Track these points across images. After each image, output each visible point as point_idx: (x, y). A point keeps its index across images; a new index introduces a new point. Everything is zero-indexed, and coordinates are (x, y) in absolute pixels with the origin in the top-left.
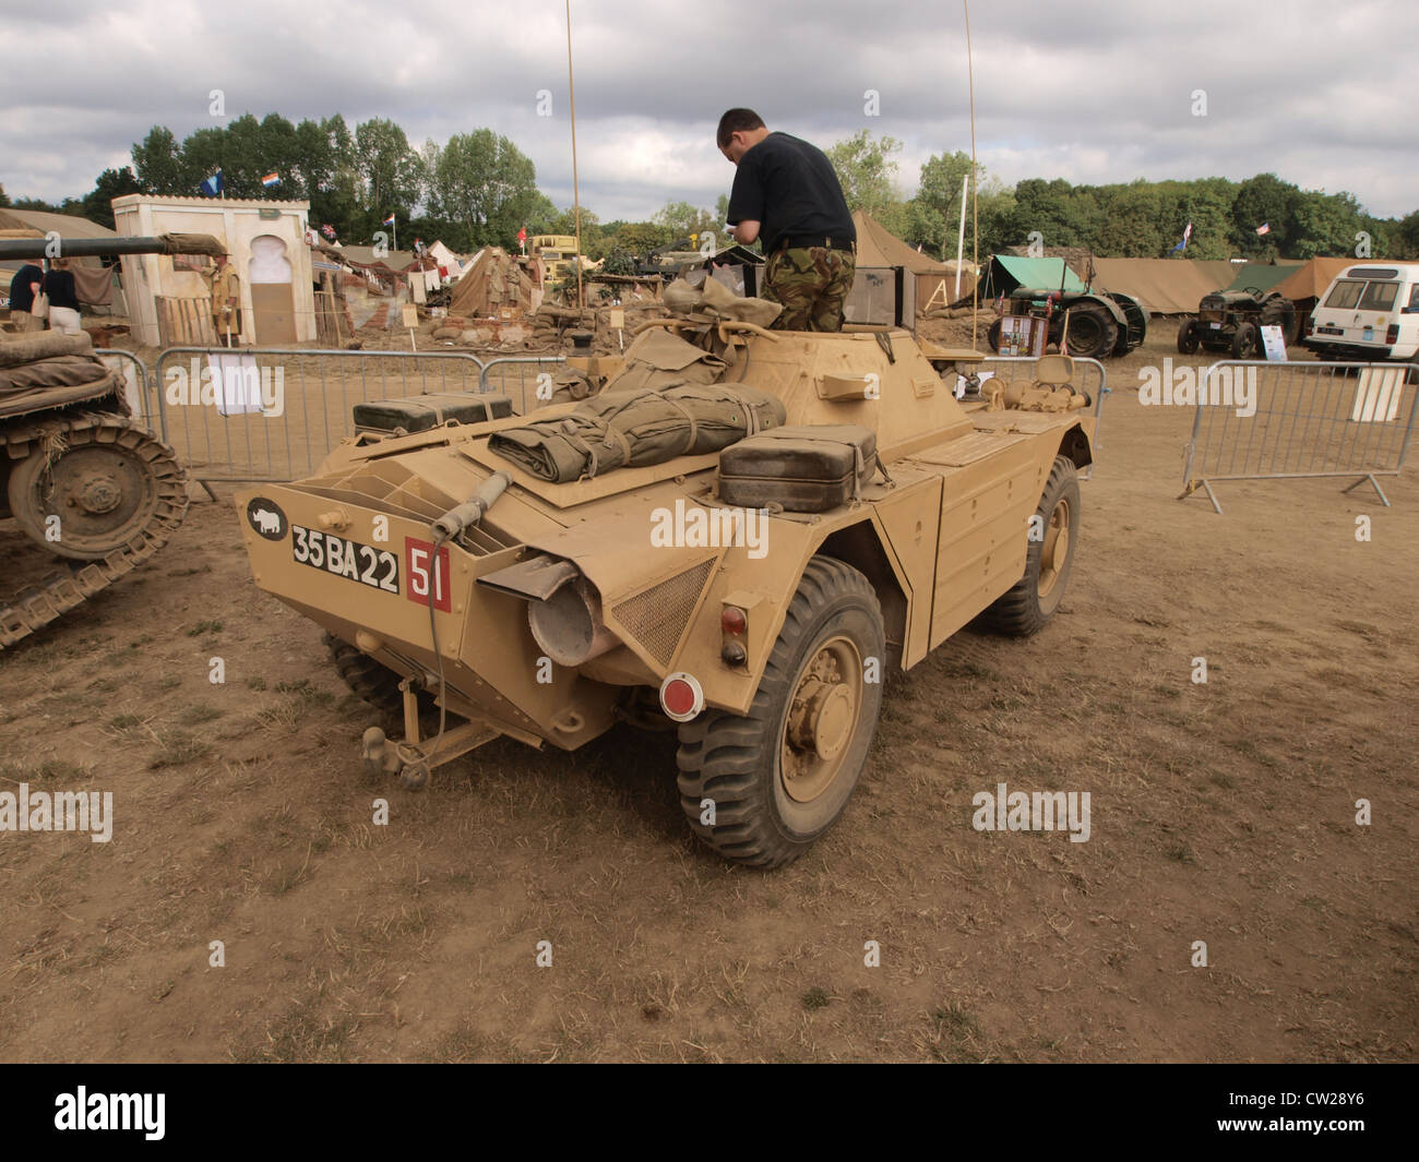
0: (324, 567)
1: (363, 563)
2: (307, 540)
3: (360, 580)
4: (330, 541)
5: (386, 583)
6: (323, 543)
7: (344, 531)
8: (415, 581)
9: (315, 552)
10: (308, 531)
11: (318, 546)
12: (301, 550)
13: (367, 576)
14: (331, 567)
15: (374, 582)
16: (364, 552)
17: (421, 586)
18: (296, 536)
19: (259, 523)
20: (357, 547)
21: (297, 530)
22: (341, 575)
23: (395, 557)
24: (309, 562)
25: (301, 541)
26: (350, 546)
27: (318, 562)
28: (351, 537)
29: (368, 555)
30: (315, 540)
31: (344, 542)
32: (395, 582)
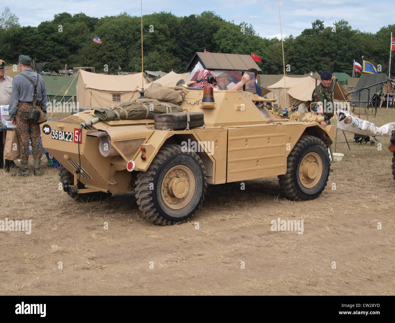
0: (58, 139)
1: (66, 136)
2: (55, 133)
3: (65, 141)
4: (60, 132)
5: (70, 140)
6: (58, 133)
7: (62, 129)
8: (76, 138)
9: (56, 136)
10: (55, 131)
11: (57, 134)
12: (53, 136)
13: (67, 139)
14: (59, 139)
15: (68, 140)
16: (66, 134)
17: (77, 139)
18: (53, 132)
19: (45, 131)
20: (65, 132)
21: (53, 131)
22: (61, 140)
23: (72, 133)
24: (55, 138)
25: (54, 134)
26: (63, 133)
27: (57, 138)
28: (64, 130)
29: (67, 134)
30: (57, 133)
31: (62, 132)
32: (72, 139)
